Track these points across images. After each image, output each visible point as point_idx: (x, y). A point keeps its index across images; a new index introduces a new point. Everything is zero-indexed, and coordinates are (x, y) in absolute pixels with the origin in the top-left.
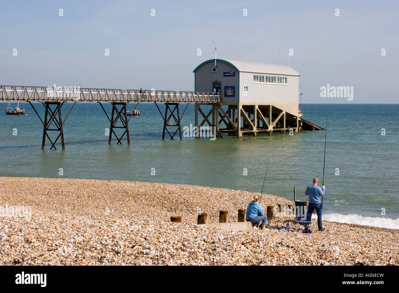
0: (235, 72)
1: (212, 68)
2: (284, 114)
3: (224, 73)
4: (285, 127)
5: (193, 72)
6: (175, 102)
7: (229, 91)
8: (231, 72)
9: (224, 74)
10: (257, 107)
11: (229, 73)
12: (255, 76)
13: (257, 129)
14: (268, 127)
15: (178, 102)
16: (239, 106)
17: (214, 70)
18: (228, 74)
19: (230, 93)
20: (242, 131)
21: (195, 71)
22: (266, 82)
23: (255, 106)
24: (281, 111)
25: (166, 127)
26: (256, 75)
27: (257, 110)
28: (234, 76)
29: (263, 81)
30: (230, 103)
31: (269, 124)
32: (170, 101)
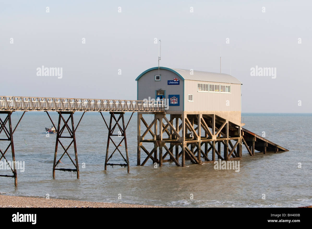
0: (179, 81)
1: (156, 76)
2: (227, 124)
3: (168, 81)
4: (228, 137)
5: (136, 80)
6: (120, 111)
7: (173, 100)
8: (175, 80)
9: (168, 83)
10: (201, 117)
11: (174, 81)
12: (199, 85)
13: (201, 139)
14: (212, 137)
15: (123, 111)
16: (184, 115)
17: (158, 78)
18: (173, 83)
19: (175, 102)
20: (186, 141)
21: (138, 79)
22: (210, 91)
23: (199, 115)
24: (225, 120)
25: (111, 137)
26: (200, 83)
27: (201, 119)
28: (179, 84)
29: (207, 90)
30: (175, 112)
31: (213, 134)
32: (115, 110)
